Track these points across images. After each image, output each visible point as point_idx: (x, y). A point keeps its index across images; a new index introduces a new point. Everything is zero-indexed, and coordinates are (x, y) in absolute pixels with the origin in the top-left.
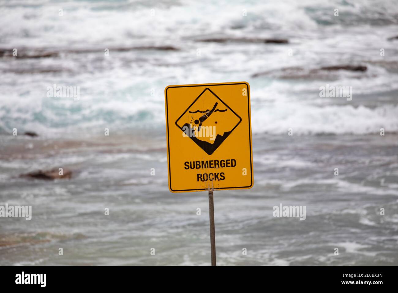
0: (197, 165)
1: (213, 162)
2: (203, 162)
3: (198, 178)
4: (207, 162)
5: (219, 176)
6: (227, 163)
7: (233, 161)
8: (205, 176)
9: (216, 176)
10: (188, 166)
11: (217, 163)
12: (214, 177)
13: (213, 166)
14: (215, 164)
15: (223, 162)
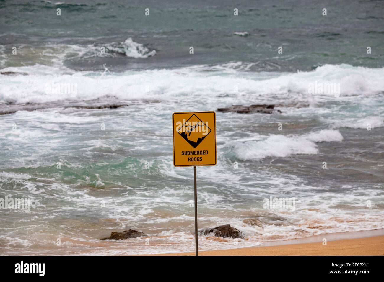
0: (188, 153)
1: (196, 152)
2: (191, 152)
3: (189, 159)
4: (193, 151)
5: (199, 159)
6: (203, 152)
7: (207, 152)
8: (192, 159)
9: (198, 159)
10: (183, 153)
11: (198, 152)
12: (196, 159)
13: (196, 153)
14: (197, 153)
15: (201, 152)
